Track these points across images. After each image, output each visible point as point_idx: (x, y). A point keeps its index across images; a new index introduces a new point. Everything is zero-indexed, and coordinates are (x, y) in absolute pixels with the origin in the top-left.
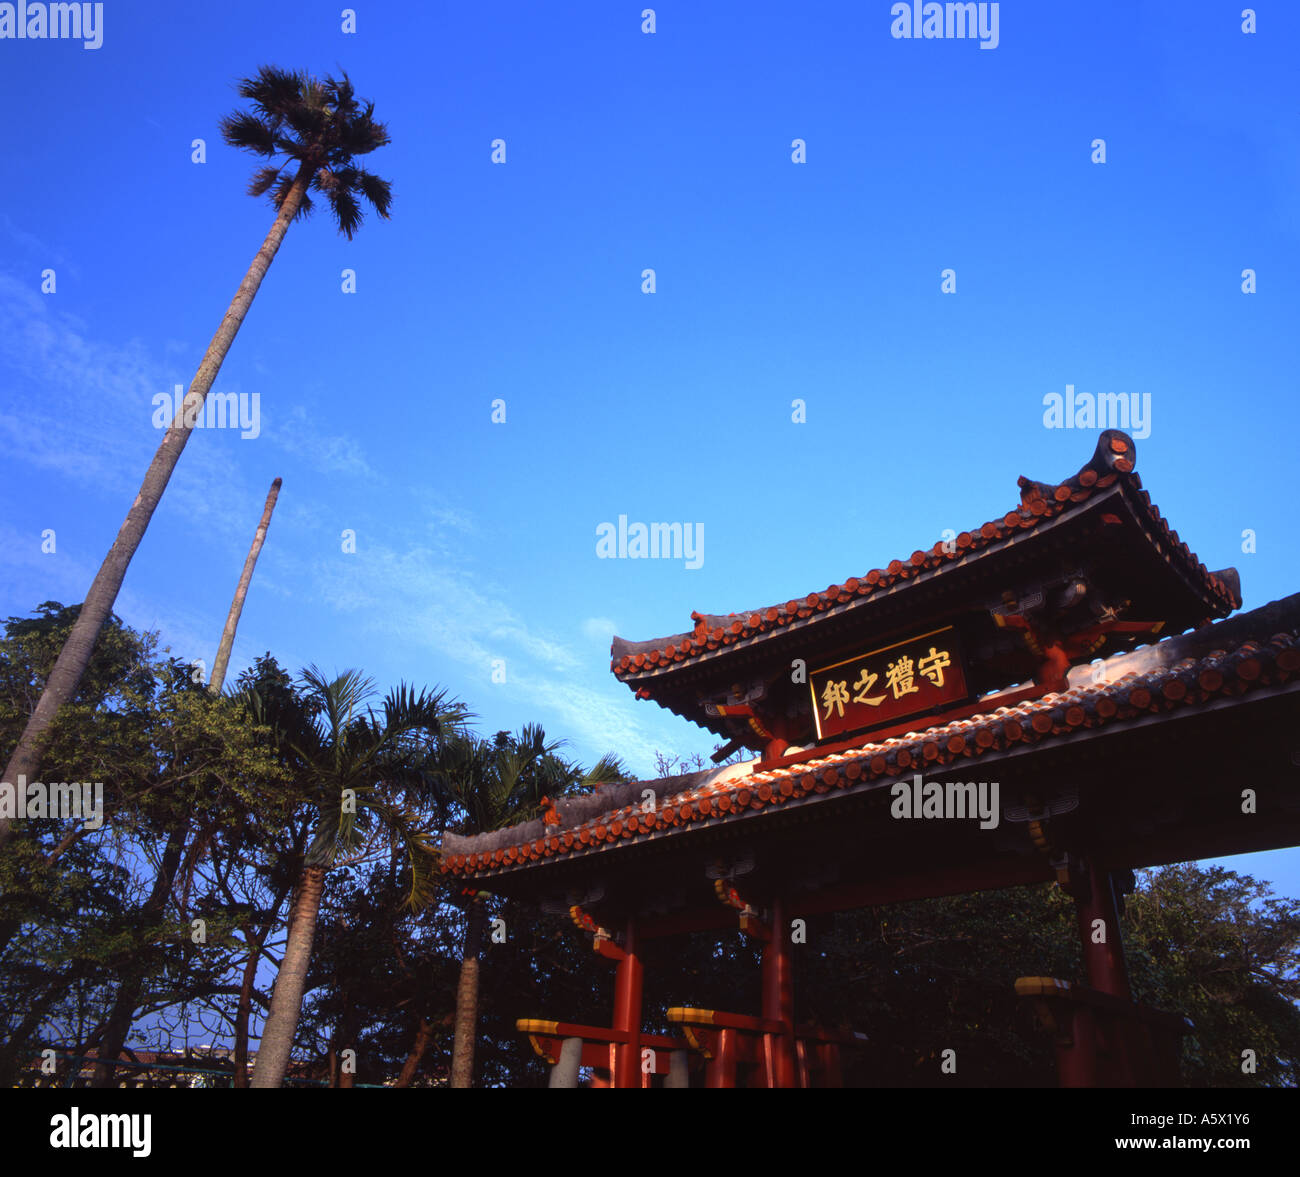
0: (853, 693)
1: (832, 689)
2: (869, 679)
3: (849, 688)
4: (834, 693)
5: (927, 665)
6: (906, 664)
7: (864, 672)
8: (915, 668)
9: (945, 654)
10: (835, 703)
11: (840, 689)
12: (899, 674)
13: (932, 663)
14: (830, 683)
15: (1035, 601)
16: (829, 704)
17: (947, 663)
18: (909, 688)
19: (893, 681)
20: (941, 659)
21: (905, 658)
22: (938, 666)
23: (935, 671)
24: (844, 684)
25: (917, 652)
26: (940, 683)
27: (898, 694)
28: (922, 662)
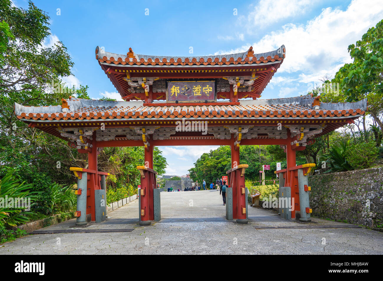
0: (181, 91)
1: (174, 88)
3: (180, 89)
4: (175, 89)
5: (205, 89)
6: (199, 87)
7: (186, 86)
8: (202, 90)
9: (211, 88)
10: (175, 92)
11: (177, 89)
12: (197, 89)
13: (207, 89)
14: (174, 86)
15: (241, 82)
16: (173, 92)
17: (211, 90)
18: (199, 94)
19: (195, 91)
20: (210, 89)
21: (199, 85)
22: (209, 90)
23: (207, 92)
24: (178, 88)
25: (203, 85)
26: (208, 95)
27: (195, 95)
28: (204, 88)
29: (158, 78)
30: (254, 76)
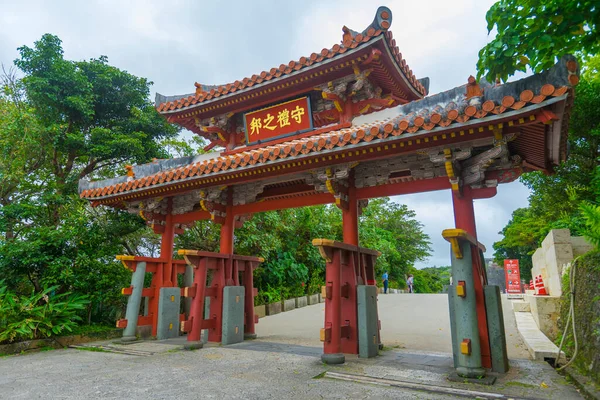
0: (263, 124)
1: (255, 122)
2: (270, 118)
3: (262, 122)
5: (294, 114)
6: (286, 113)
7: (269, 115)
8: (290, 115)
9: (302, 109)
10: (255, 128)
11: (258, 122)
12: (283, 117)
13: (297, 113)
14: (254, 119)
15: (342, 87)
16: (253, 128)
17: (303, 113)
18: (287, 123)
19: (280, 120)
20: (301, 111)
21: (286, 110)
22: (299, 114)
23: (298, 116)
24: (260, 120)
25: (291, 108)
26: (299, 122)
27: (282, 126)
28: (293, 112)
29: (231, 114)
30: (357, 72)
